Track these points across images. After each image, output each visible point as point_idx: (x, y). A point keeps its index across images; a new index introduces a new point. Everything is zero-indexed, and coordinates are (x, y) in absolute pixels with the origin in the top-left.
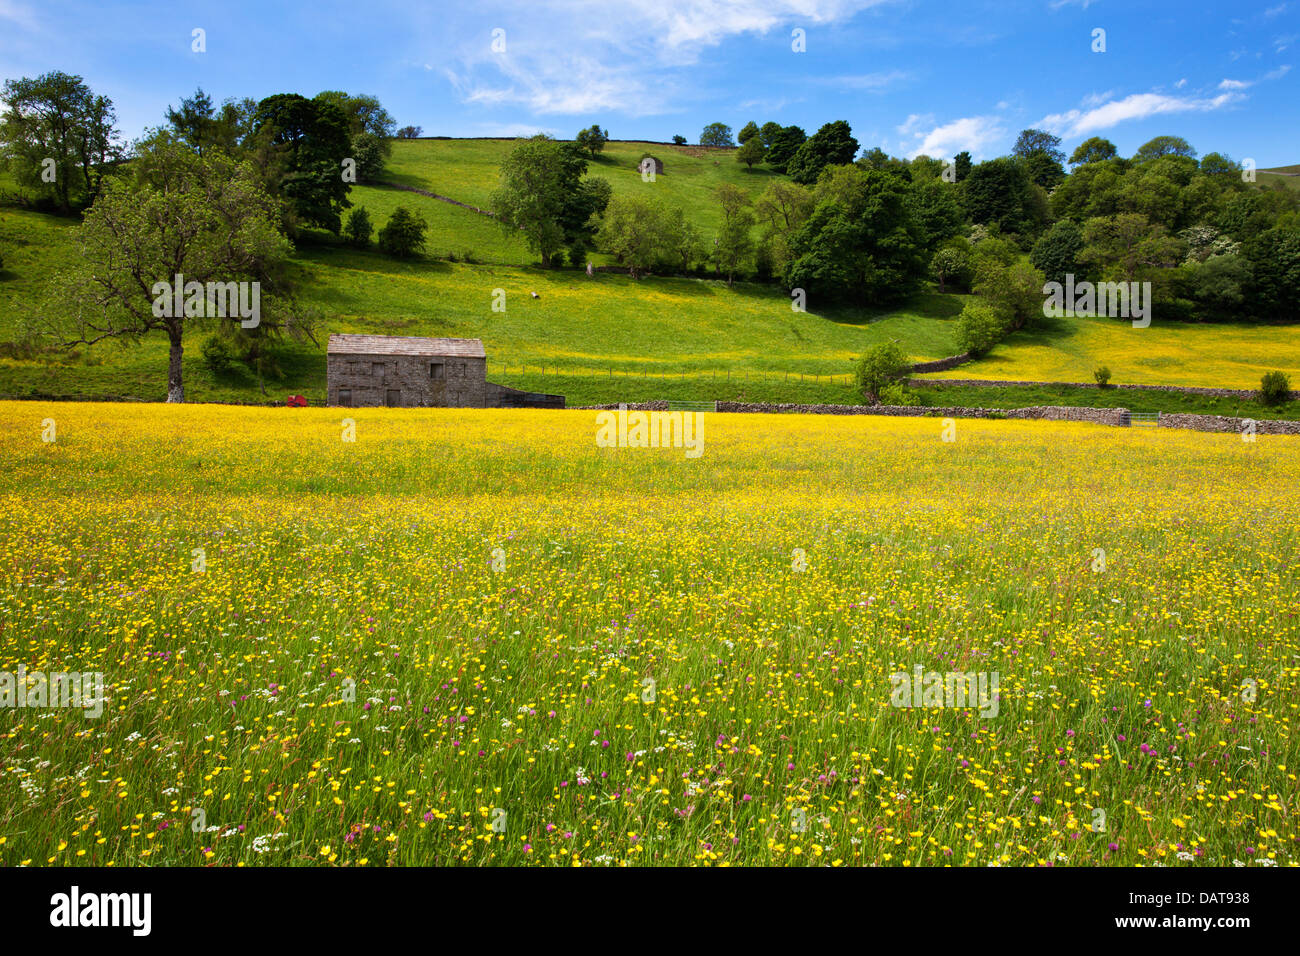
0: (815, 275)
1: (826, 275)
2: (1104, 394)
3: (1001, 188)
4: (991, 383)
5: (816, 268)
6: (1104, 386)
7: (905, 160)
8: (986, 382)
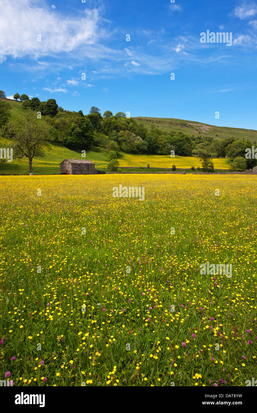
0: (74, 142)
1: (76, 142)
2: (149, 169)
3: (95, 121)
4: (130, 167)
5: (74, 140)
6: (149, 168)
7: (68, 111)
8: (129, 167)
